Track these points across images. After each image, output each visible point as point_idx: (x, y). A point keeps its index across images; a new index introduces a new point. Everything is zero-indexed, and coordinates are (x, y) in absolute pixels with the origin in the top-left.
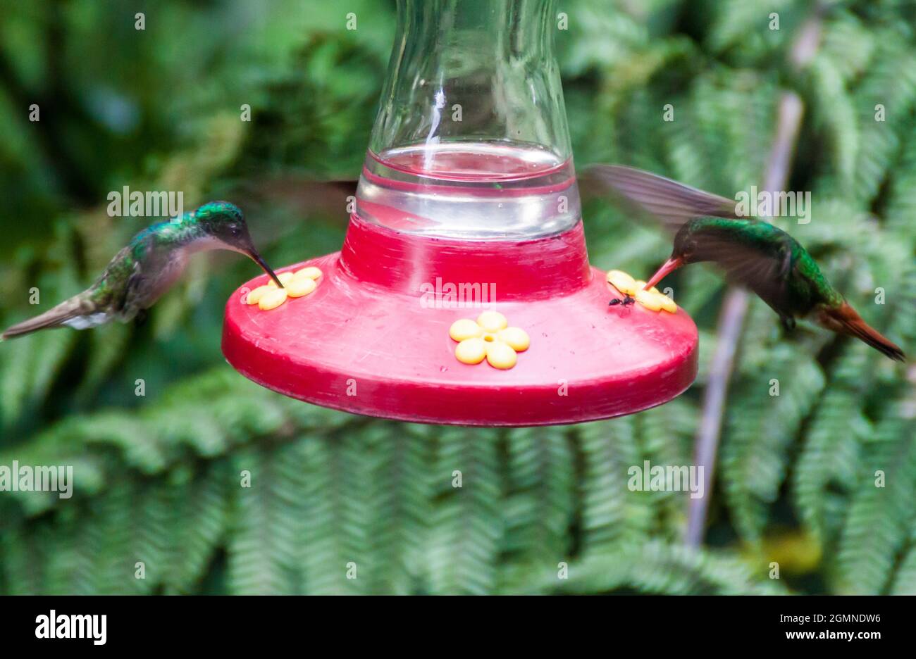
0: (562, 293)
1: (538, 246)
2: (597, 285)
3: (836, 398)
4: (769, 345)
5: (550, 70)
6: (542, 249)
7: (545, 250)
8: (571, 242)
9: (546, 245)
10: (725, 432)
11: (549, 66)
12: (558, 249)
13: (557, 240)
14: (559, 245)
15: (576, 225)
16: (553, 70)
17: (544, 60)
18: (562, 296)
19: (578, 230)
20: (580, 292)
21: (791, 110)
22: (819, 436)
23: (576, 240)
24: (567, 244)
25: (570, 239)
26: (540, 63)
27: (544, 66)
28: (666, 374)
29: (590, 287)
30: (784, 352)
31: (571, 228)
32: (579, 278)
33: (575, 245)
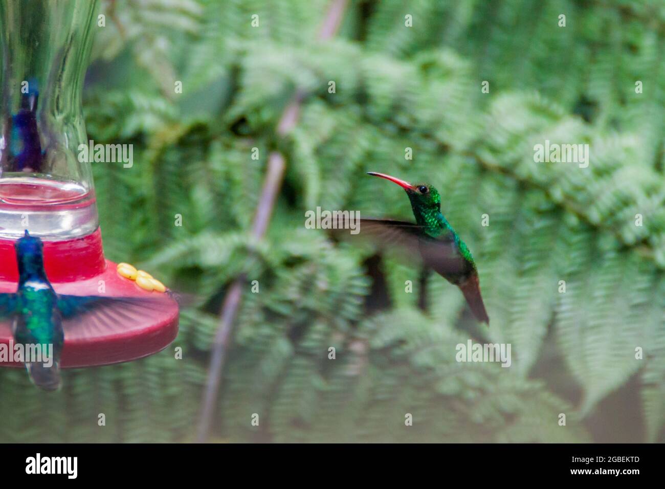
0: (84, 278)
1: (68, 245)
2: (109, 272)
3: (301, 361)
4: (256, 325)
5: (78, 123)
6: (71, 247)
7: (72, 248)
8: (91, 243)
9: (73, 244)
10: (224, 383)
11: (77, 121)
12: (81, 247)
13: (81, 241)
14: (83, 244)
15: (95, 231)
16: (80, 123)
17: (74, 116)
18: (84, 280)
19: (96, 235)
20: (97, 277)
21: (277, 165)
22: (289, 387)
23: (94, 241)
24: (88, 244)
25: (90, 240)
26: (72, 118)
27: (74, 121)
28: (154, 334)
29: (104, 274)
30: (266, 330)
31: (91, 233)
32: (97, 267)
33: (94, 244)
